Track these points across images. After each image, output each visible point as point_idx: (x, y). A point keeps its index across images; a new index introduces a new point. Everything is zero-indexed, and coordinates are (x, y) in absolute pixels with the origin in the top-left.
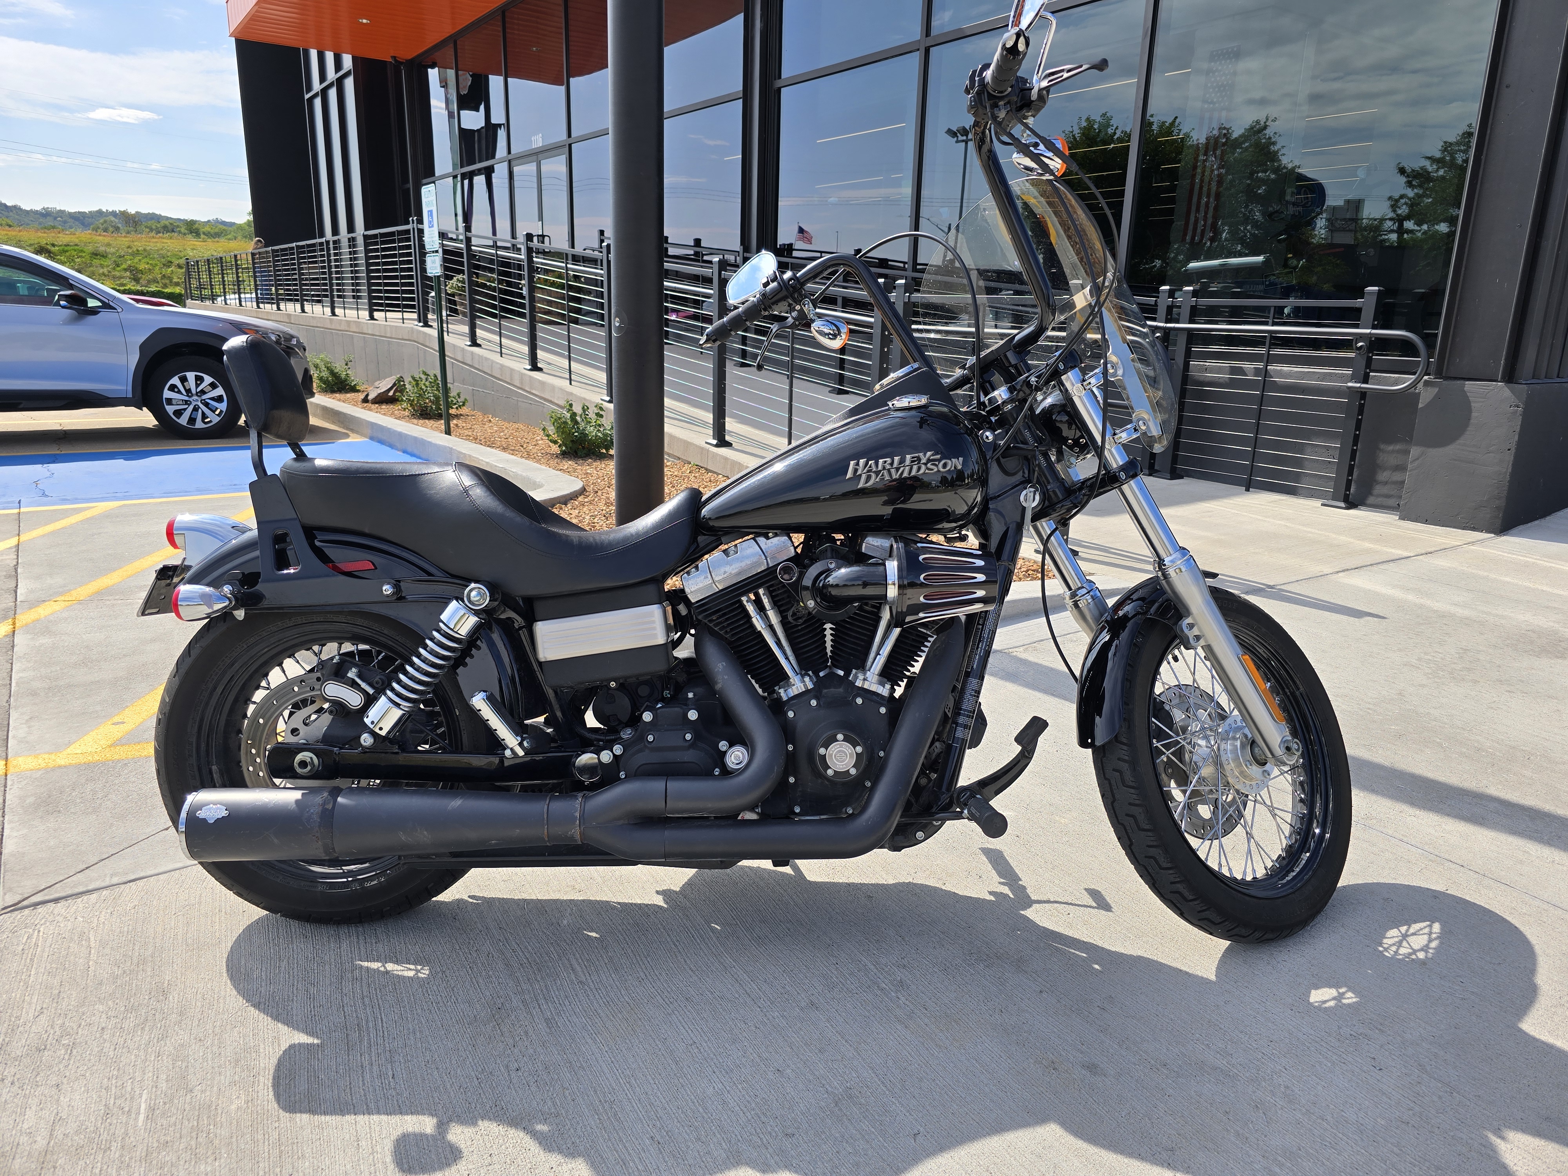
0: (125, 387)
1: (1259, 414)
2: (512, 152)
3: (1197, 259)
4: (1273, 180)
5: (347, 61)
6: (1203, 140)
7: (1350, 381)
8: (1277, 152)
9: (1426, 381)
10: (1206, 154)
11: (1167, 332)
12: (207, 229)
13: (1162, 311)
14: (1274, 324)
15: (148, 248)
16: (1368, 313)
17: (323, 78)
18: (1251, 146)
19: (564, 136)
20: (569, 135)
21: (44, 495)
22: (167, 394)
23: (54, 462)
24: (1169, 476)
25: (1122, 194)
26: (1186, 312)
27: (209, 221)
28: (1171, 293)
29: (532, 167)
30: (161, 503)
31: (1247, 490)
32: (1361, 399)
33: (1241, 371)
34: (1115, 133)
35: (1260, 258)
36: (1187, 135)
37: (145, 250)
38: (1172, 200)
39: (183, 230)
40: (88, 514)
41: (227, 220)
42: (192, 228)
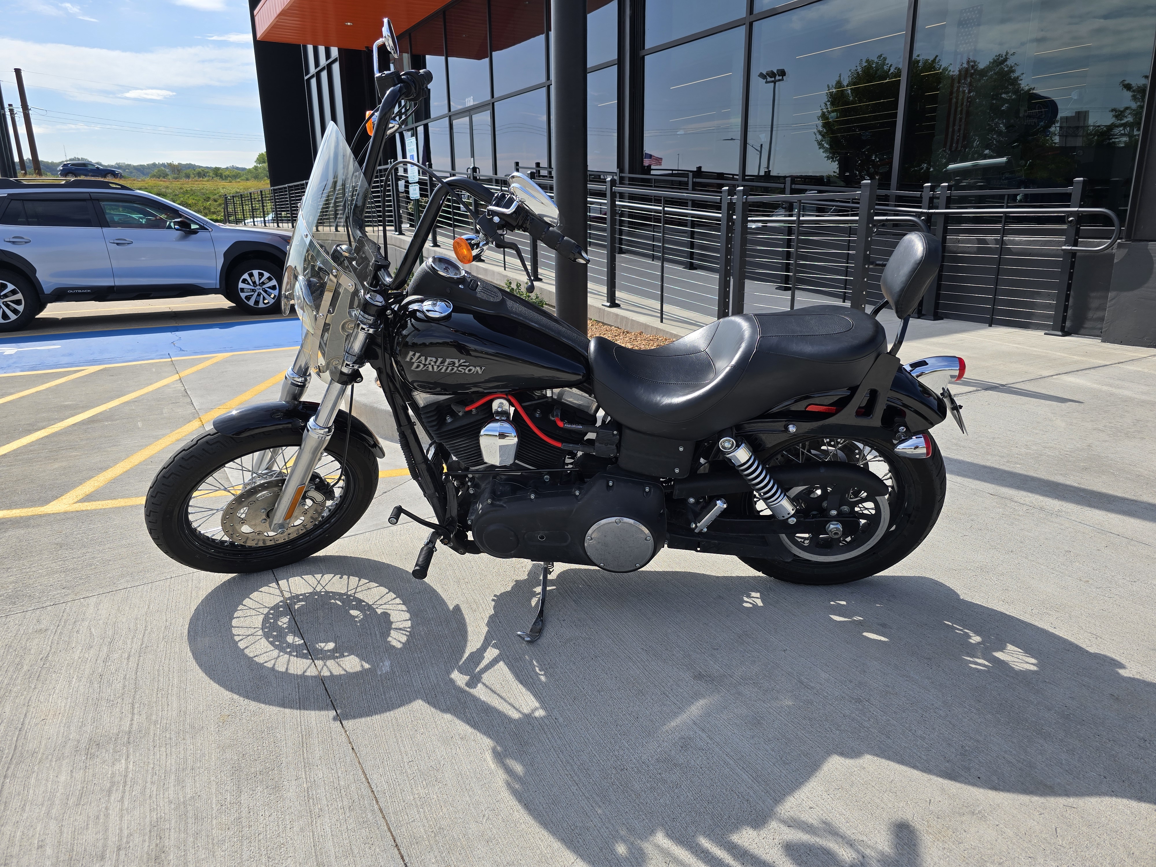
0: (214, 281)
1: (998, 272)
2: (452, 110)
3: (955, 162)
4: (1013, 100)
5: (335, 52)
6: (957, 73)
7: (1064, 246)
8: (1018, 78)
9: (1119, 243)
10: (959, 82)
11: (929, 216)
12: (227, 173)
13: (926, 201)
14: (1008, 207)
15: (193, 188)
16: (1076, 196)
17: (317, 64)
18: (995, 74)
19: (488, 97)
20: (493, 96)
21: (181, 350)
22: (241, 285)
23: (177, 331)
24: (932, 318)
25: (895, 115)
26: (943, 201)
27: (227, 168)
28: (932, 188)
29: (467, 119)
30: (256, 353)
31: (990, 326)
32: (1072, 258)
33: (984, 241)
34: (890, 70)
35: (1004, 159)
36: (945, 69)
37: (191, 190)
38: (933, 119)
39: (211, 174)
40: (214, 360)
41: (240, 166)
42: (217, 173)
